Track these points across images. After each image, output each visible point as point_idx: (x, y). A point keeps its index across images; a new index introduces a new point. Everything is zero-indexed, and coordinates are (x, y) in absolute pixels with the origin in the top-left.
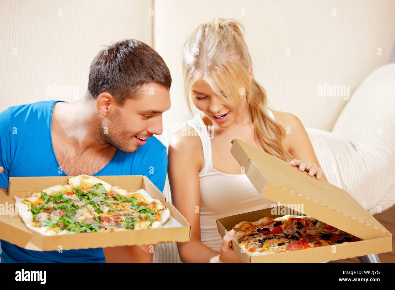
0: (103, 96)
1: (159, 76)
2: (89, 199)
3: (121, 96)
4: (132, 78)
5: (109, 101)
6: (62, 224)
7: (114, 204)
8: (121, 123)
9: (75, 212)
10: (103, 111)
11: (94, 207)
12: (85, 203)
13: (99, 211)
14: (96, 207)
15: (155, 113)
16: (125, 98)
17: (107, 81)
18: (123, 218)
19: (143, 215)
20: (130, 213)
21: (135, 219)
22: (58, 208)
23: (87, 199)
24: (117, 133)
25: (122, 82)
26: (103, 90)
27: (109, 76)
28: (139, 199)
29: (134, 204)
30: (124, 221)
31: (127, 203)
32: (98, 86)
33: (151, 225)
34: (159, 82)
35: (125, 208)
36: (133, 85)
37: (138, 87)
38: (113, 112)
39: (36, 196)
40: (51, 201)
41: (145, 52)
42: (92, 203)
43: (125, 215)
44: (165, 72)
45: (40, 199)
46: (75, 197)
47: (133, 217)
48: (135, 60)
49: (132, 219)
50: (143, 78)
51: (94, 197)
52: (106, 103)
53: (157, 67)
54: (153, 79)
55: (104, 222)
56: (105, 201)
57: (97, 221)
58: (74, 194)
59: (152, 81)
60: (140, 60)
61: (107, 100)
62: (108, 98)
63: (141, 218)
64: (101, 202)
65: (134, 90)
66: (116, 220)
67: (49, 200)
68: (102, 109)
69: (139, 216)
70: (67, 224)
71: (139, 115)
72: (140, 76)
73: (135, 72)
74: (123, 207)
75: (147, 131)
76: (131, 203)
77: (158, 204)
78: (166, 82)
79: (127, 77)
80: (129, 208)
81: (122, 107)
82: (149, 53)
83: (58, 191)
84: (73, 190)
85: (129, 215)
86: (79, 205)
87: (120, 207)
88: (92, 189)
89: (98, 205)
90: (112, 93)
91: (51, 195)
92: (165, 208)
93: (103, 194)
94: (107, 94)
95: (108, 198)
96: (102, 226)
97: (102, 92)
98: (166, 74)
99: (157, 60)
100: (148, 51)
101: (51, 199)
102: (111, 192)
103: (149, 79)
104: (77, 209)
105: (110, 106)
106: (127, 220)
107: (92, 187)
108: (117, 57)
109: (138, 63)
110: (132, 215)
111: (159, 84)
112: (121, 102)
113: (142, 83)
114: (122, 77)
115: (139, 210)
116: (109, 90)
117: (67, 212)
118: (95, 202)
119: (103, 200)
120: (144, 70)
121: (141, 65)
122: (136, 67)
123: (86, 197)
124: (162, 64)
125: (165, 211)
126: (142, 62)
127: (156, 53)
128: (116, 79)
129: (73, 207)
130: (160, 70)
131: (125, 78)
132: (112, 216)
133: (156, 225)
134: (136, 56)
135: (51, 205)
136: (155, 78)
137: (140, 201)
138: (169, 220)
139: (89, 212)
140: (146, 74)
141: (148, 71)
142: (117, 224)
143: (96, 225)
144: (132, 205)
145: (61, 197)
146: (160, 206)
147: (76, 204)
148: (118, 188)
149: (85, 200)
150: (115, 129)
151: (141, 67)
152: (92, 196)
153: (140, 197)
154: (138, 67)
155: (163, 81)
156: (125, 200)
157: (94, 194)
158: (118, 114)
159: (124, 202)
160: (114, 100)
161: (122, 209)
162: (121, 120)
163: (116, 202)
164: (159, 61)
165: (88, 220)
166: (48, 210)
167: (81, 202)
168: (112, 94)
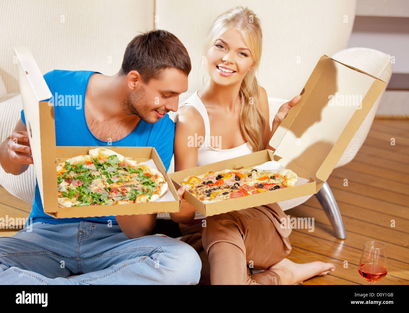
0: (132, 74)
1: (180, 63)
2: (104, 169)
3: (147, 75)
4: (157, 62)
5: (137, 78)
6: (78, 195)
7: (124, 175)
8: (145, 97)
9: (91, 182)
10: (131, 86)
11: (107, 178)
12: (101, 173)
13: (110, 182)
14: (109, 178)
15: (174, 94)
16: (149, 78)
17: (137, 62)
18: (129, 189)
19: (145, 187)
20: (135, 184)
21: (138, 192)
22: (77, 178)
23: (102, 169)
24: (140, 106)
25: (149, 64)
26: (133, 68)
27: (139, 58)
28: (145, 170)
29: (140, 175)
30: (129, 192)
31: (135, 174)
32: (129, 65)
33: (150, 198)
34: (179, 68)
35: (132, 179)
36: (157, 68)
37: (162, 70)
38: (139, 88)
39: (61, 165)
40: (73, 171)
41: (172, 42)
42: (106, 173)
43: (131, 187)
44: (186, 61)
45: (63, 168)
46: (93, 167)
47: (137, 189)
48: (162, 47)
49: (136, 191)
50: (166, 63)
51: (108, 167)
52: (134, 79)
53: (180, 56)
54: (175, 65)
55: (113, 193)
56: (117, 171)
57: (107, 191)
58: (93, 163)
59: (174, 66)
60: (166, 48)
61: (135, 77)
62: (136, 75)
63: (143, 190)
64: (114, 172)
65: (158, 72)
66: (122, 191)
67: (71, 170)
68: (130, 83)
69: (142, 188)
70: (83, 194)
71: (159, 94)
72: (164, 61)
73: (161, 57)
74: (131, 178)
75: (165, 107)
76: (138, 174)
77: (160, 177)
78: (186, 68)
79: (154, 60)
80: (135, 180)
81: (146, 85)
82: (175, 43)
83: (80, 161)
84: (92, 159)
85: (134, 186)
86: (96, 175)
87: (128, 178)
88: (108, 160)
89: (111, 175)
90: (140, 71)
91: (74, 164)
92: (165, 181)
93: (116, 164)
94: (136, 72)
95: (120, 169)
96: (110, 196)
97: (132, 70)
98: (187, 62)
99: (181, 50)
100: (175, 42)
101: (73, 169)
102: (124, 162)
103: (171, 64)
104: (93, 179)
105: (137, 83)
106: (131, 192)
107: (108, 157)
108: (148, 43)
109: (164, 50)
110: (136, 187)
111: (180, 70)
112: (146, 80)
113: (165, 67)
114: (150, 60)
115: (143, 183)
116: (138, 69)
117: (84, 181)
118: (108, 173)
119: (116, 170)
120: (168, 57)
121: (166, 52)
122: (162, 53)
123: (102, 167)
124: (185, 54)
125: (164, 184)
126: (167, 49)
127: (182, 44)
128: (145, 61)
129: (90, 177)
130: (182, 59)
131: (151, 61)
132: (120, 187)
133: (155, 198)
134: (164, 44)
135: (73, 174)
136: (177, 64)
137: (146, 172)
138: (166, 193)
139: (103, 182)
140: (169, 60)
141: (172, 58)
142: (123, 195)
143: (106, 195)
144: (139, 177)
145: (81, 167)
146: (161, 179)
147: (93, 174)
148: (129, 159)
149: (101, 170)
150: (139, 102)
151: (167, 53)
152: (106, 166)
153: (146, 169)
154: (164, 54)
155: (182, 67)
156: (134, 171)
157: (109, 165)
158: (142, 90)
159: (133, 173)
160: (140, 78)
161: (130, 180)
162: (145, 95)
163: (126, 173)
164: (183, 51)
165: (100, 191)
166: (68, 180)
167: (97, 172)
168: (139, 73)
